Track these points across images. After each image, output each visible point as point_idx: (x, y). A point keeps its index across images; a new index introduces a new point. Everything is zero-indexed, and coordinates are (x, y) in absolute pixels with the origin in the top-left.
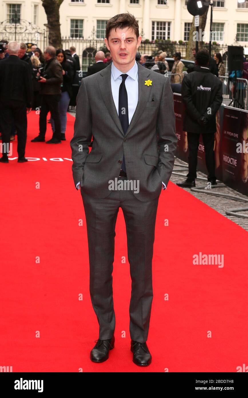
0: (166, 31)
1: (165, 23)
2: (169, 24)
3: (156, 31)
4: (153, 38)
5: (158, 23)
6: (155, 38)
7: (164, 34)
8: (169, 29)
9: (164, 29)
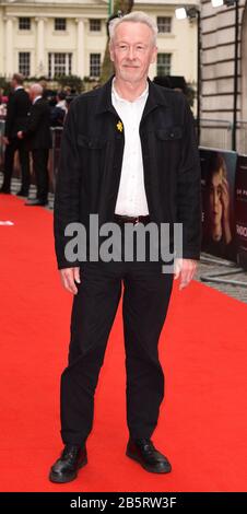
0: (67, 65)
1: (64, 55)
2: (70, 55)
3: (53, 65)
4: (50, 74)
5: (56, 55)
6: (53, 74)
7: (64, 68)
8: (70, 62)
9: (64, 62)
